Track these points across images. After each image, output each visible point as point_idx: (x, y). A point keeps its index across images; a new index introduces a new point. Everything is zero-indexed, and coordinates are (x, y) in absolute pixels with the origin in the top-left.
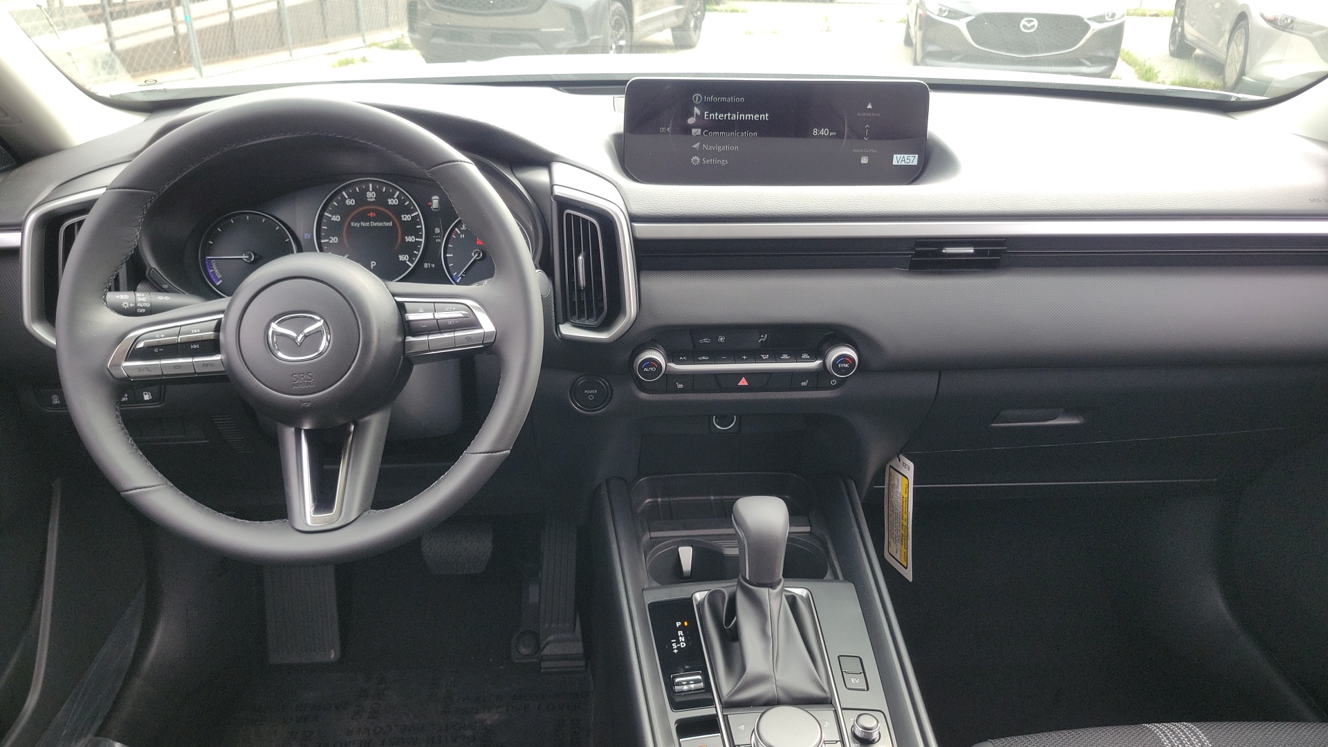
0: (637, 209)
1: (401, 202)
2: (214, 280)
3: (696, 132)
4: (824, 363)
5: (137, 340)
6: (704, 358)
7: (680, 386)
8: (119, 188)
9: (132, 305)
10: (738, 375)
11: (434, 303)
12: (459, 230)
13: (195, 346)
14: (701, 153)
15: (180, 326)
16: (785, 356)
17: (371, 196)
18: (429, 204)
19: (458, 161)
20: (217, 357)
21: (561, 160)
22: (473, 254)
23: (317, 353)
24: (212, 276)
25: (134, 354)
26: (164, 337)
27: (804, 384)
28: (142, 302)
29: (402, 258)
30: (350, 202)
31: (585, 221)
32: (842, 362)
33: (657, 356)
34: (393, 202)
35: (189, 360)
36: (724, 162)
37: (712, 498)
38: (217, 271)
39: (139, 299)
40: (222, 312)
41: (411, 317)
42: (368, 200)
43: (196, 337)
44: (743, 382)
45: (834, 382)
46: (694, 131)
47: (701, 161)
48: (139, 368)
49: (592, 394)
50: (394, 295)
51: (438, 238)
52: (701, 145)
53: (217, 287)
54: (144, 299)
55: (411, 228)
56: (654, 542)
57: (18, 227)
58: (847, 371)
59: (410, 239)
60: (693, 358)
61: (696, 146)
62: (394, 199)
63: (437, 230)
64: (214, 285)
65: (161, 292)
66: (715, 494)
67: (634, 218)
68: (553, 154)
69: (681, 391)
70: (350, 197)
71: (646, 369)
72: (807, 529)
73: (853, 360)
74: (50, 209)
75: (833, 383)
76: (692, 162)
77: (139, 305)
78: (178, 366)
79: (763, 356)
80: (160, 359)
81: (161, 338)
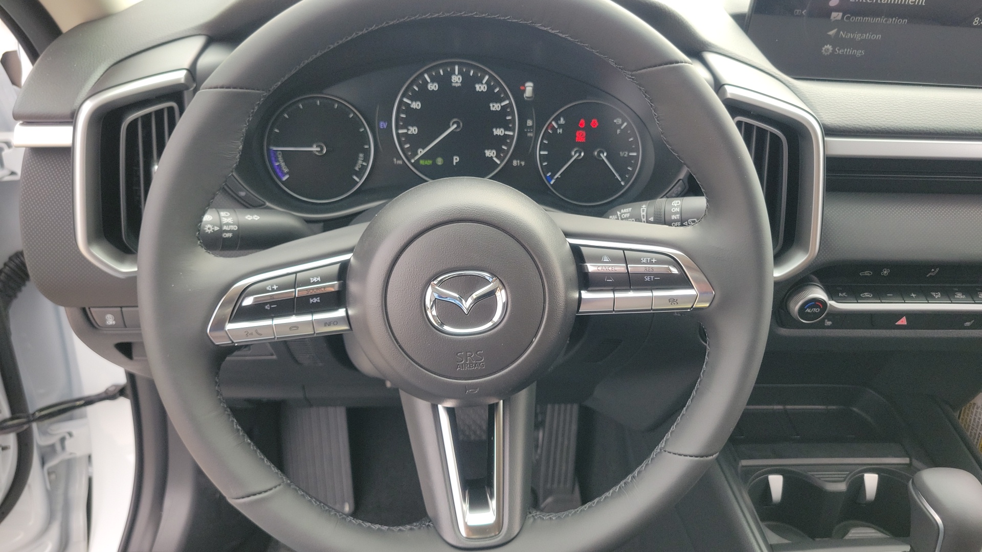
0: (834, 119)
1: (490, 88)
2: (280, 174)
3: (836, 16)
5: (244, 293)
6: (867, 295)
7: (829, 323)
8: (222, 87)
9: (216, 228)
10: (898, 315)
11: (624, 250)
12: (557, 123)
13: (315, 300)
14: (837, 42)
15: (296, 273)
16: (960, 296)
17: (456, 80)
18: (522, 88)
19: (672, 63)
20: (341, 313)
21: (715, 50)
22: (573, 153)
23: (490, 324)
24: (278, 170)
25: (242, 314)
26: (278, 290)
27: (968, 324)
28: (228, 224)
29: (490, 153)
30: (433, 87)
31: (761, 132)
33: (818, 293)
34: (481, 88)
35: (308, 318)
36: (859, 53)
38: (283, 164)
39: (225, 220)
41: (591, 268)
42: (453, 85)
43: (318, 288)
44: (902, 322)
46: (834, 15)
47: (834, 50)
48: (247, 331)
50: (567, 235)
51: (530, 132)
52: (838, 33)
53: (283, 183)
54: (230, 220)
55: (500, 119)
56: (748, 471)
57: (70, 119)
59: (498, 132)
60: (855, 294)
61: (832, 33)
62: (482, 84)
63: (530, 123)
64: (280, 179)
65: (248, 208)
67: (829, 131)
69: (828, 327)
70: (433, 81)
71: (808, 310)
72: (906, 460)
74: (109, 100)
76: (824, 49)
77: (225, 228)
78: (294, 326)
79: (934, 294)
80: (272, 318)
81: (273, 290)
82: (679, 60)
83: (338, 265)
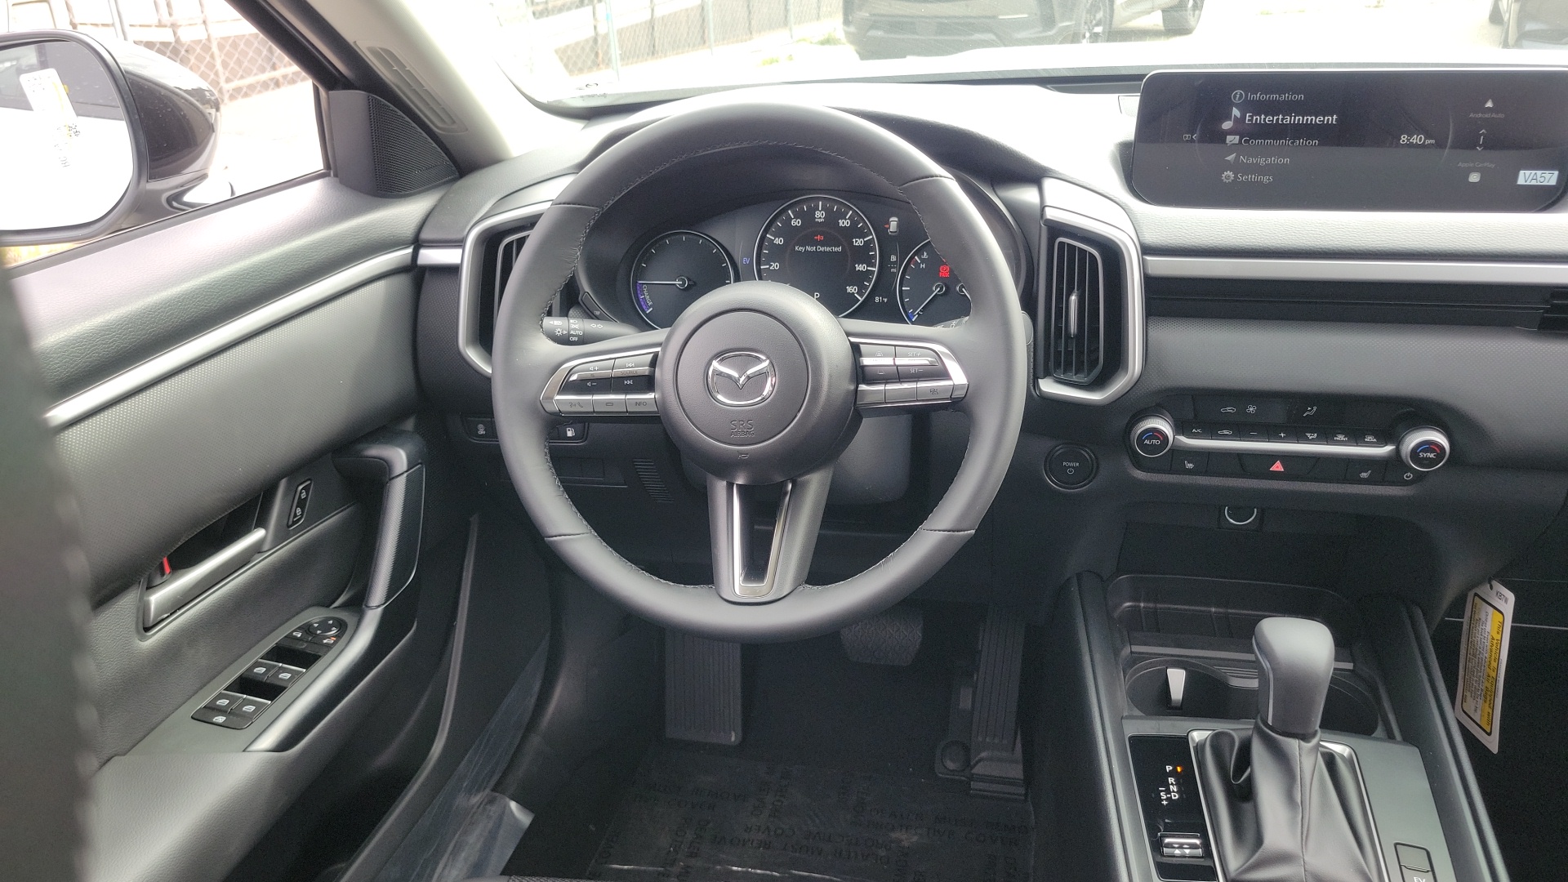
0: (1152, 238)
1: (854, 223)
2: (644, 307)
3: (1232, 139)
4: (1398, 451)
5: (570, 372)
6: (1225, 432)
7: (1190, 466)
8: (564, 204)
9: (565, 332)
10: (1273, 457)
11: (895, 346)
12: (920, 258)
13: (629, 382)
14: (1236, 167)
15: (615, 359)
16: (1341, 437)
17: (820, 215)
18: (887, 226)
19: (932, 176)
20: (651, 396)
21: (1056, 176)
22: (934, 288)
23: (760, 398)
24: (642, 303)
25: (568, 387)
26: (598, 370)
27: (1364, 475)
28: (575, 329)
29: (850, 289)
30: (797, 223)
31: (1082, 252)
32: (1425, 451)
33: (1163, 425)
34: (844, 223)
35: (622, 397)
36: (1266, 179)
37: (1213, 610)
38: (648, 297)
39: (573, 326)
40: (659, 345)
41: (866, 361)
42: (817, 220)
43: (630, 371)
44: (1278, 467)
45: (1409, 476)
46: (1229, 138)
47: (1236, 177)
48: (571, 403)
49: (1073, 467)
50: (848, 334)
51: (894, 268)
52: (1237, 157)
53: (647, 315)
54: (576, 326)
55: (863, 255)
56: (1136, 659)
57: (459, 243)
58: (1432, 462)
59: (860, 267)
60: (1211, 431)
61: (1231, 158)
62: (846, 219)
63: (893, 258)
64: (643, 311)
65: (592, 318)
66: (1217, 605)
67: (1147, 250)
68: (1045, 167)
69: (1189, 472)
70: (796, 217)
71: (1147, 442)
72: (1350, 666)
73: (1442, 448)
74: (489, 226)
75: (1407, 477)
76: (1223, 178)
77: (572, 332)
78: (609, 403)
79: (1308, 435)
80: (593, 394)
81: (595, 370)
82: (933, 174)
83: (652, 355)
